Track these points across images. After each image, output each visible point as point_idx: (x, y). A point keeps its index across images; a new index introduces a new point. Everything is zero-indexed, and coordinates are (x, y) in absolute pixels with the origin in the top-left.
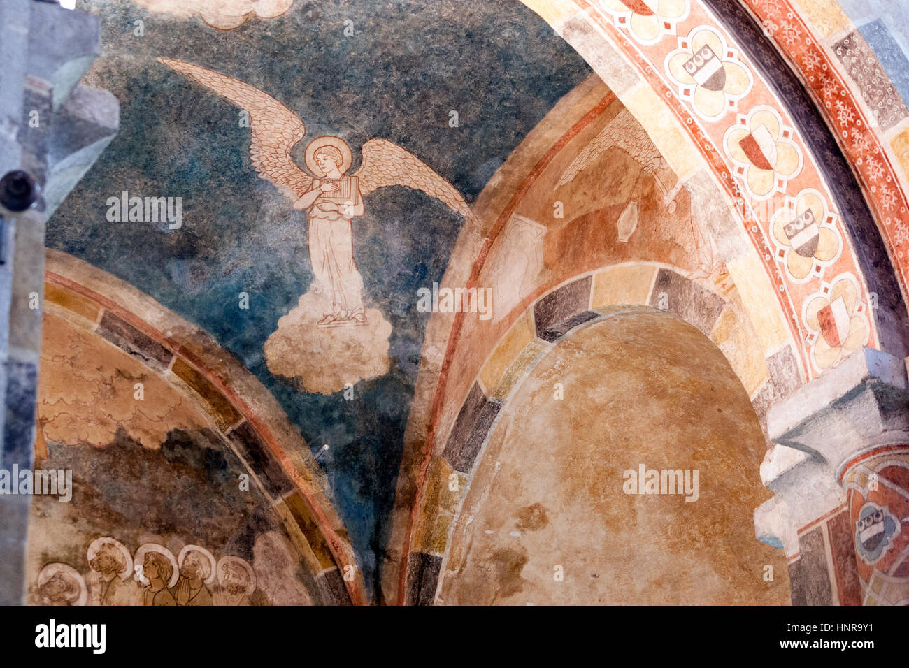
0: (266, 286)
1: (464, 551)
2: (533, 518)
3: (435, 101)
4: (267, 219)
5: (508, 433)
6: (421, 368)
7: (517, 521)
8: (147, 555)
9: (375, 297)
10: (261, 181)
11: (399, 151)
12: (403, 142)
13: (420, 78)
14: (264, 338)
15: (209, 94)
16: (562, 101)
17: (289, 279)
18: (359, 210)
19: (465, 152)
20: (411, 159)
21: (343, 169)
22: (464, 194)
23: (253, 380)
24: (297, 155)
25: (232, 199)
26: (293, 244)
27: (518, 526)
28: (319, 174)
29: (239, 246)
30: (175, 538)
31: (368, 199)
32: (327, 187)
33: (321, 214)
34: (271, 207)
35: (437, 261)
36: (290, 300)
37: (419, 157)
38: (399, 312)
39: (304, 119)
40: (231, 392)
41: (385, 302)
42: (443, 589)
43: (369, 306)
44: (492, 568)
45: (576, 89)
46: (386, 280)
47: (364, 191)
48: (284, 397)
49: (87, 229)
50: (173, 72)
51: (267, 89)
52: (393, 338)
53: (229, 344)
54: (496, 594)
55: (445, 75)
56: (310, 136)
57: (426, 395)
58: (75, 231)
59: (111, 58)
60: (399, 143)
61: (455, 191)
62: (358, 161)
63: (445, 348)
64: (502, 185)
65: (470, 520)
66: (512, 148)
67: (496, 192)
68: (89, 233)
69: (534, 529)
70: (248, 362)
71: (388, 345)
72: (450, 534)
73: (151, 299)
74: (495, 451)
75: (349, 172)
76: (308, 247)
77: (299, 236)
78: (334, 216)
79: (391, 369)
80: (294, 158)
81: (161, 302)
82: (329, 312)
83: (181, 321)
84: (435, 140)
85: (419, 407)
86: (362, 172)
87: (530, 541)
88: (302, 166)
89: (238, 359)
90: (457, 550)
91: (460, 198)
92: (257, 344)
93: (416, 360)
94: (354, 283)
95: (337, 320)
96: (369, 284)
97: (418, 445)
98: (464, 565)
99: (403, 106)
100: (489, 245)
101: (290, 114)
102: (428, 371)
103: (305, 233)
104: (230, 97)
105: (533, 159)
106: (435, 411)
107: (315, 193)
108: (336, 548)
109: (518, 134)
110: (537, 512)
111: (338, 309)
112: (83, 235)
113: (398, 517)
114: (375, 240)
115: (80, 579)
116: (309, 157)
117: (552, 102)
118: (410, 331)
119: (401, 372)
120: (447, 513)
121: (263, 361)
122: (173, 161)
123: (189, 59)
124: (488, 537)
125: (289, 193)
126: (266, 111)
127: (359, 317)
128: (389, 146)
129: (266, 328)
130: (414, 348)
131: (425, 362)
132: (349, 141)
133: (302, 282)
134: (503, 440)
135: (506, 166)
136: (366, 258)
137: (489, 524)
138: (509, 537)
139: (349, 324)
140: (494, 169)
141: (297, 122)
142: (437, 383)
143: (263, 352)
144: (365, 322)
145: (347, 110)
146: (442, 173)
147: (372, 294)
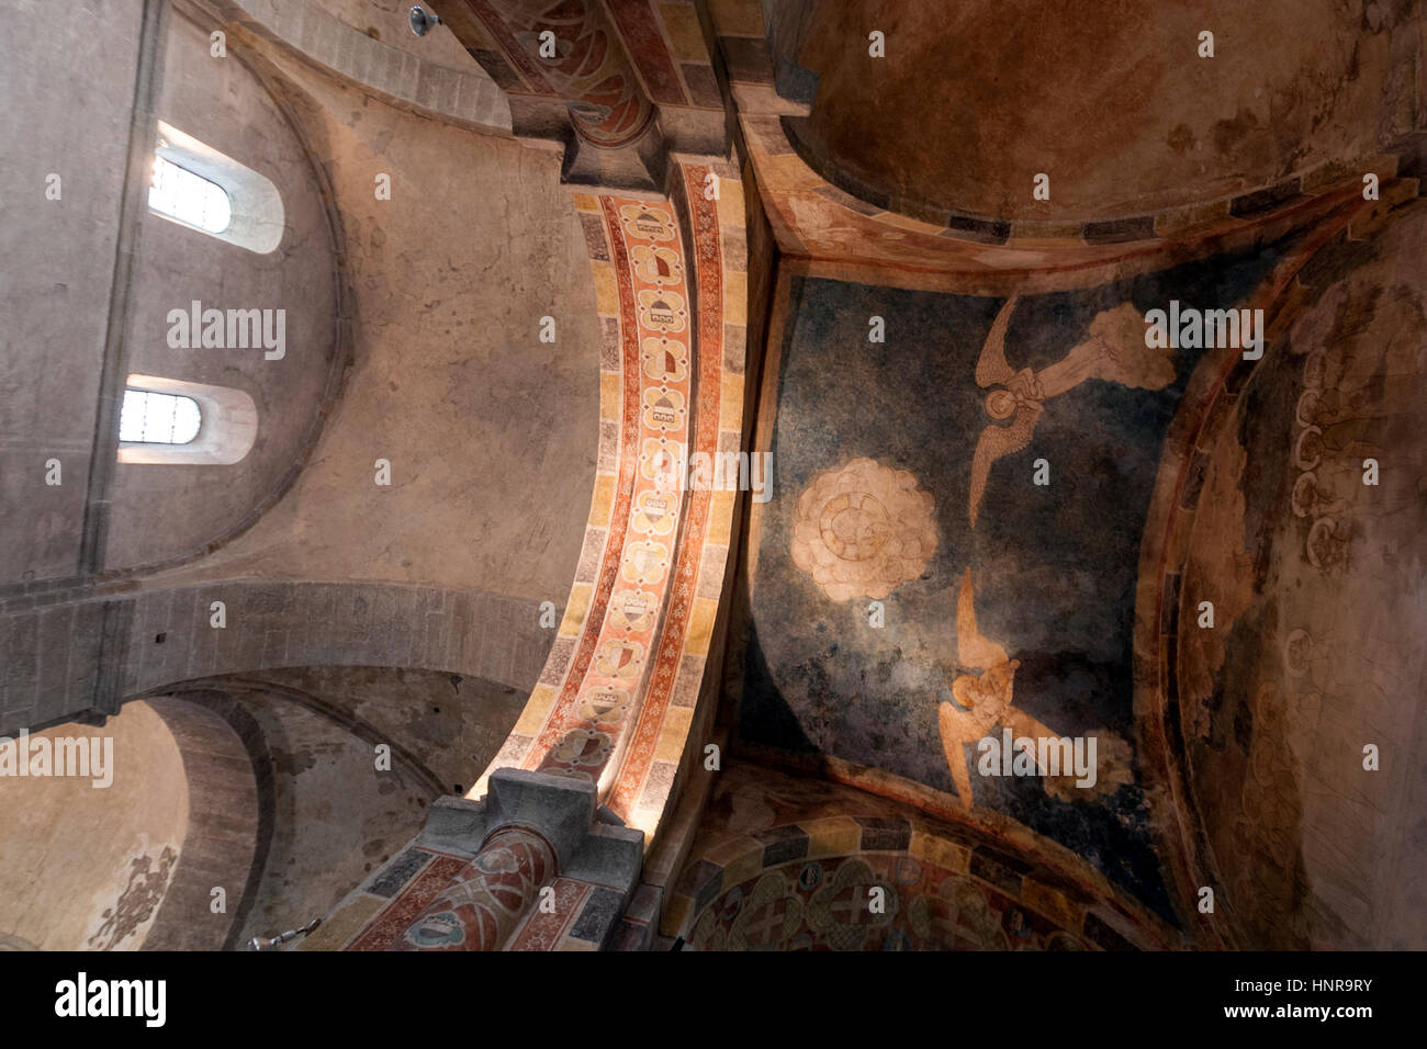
0: (1110, 406)
1: (1224, 182)
2: (1181, 139)
3: (939, 359)
4: (1059, 424)
5: (1111, 204)
6: (1121, 278)
7: (1187, 150)
8: (1303, 459)
9: (1081, 334)
10: (1034, 438)
11: (981, 363)
12: (973, 365)
13: (926, 375)
14: (1152, 393)
15: (988, 490)
16: (908, 288)
17: (1097, 394)
18: (1028, 371)
19: (969, 323)
20: (984, 354)
21: (1003, 393)
22: (1000, 307)
23: (1191, 387)
24: (1007, 424)
25: (1055, 450)
26: (1070, 401)
27: (1192, 148)
28: (1013, 406)
29: (1087, 435)
30: (1293, 433)
31: (1018, 368)
32: (1020, 397)
33: (1041, 393)
34: (1050, 425)
35: (1050, 302)
36: (1113, 387)
37: (981, 349)
38: (1088, 312)
39: (982, 430)
40: (1210, 399)
41: (1083, 325)
42: (1258, 184)
43: (1089, 335)
44: (1235, 147)
45: (893, 286)
46: (1069, 331)
47: (1013, 374)
48: (1190, 362)
49: (1115, 534)
50: (979, 516)
51: (971, 458)
52: (1106, 309)
53: (1171, 413)
54: (1257, 130)
55: (918, 363)
56: (991, 420)
57: (1138, 265)
58: (1120, 541)
59: (980, 555)
60: (975, 367)
61: (1000, 314)
62: (996, 386)
63: (1104, 267)
64: (984, 287)
65: (1196, 192)
66: (955, 296)
67: (993, 288)
68: (1118, 532)
69: (1190, 133)
70: (1177, 395)
71: (1112, 310)
72: (1209, 203)
73: (1158, 476)
74: (1128, 206)
75: (1004, 388)
76: (1068, 392)
77: (1062, 400)
78: (1039, 385)
79: (1127, 300)
80: (1010, 425)
81: (1157, 469)
82: (1108, 359)
83: (1167, 451)
84: (967, 345)
85: (1146, 266)
86: (1001, 381)
87: (1202, 129)
88: (1013, 417)
89: (1178, 404)
90: (1225, 189)
91: (1004, 309)
92: (1160, 396)
93: (1117, 284)
94: (1077, 353)
95: (1110, 351)
96: (1075, 342)
97: (1173, 254)
98: (1236, 175)
99: (949, 375)
100: (1033, 271)
101: (981, 439)
102: (1122, 271)
103: (1059, 397)
104: (985, 476)
105: (958, 280)
106: (1147, 253)
107: (1027, 402)
108: (1286, 279)
109: (944, 298)
110: (1175, 139)
111: (1102, 354)
112: (1121, 536)
113: (1229, 245)
114: (1044, 352)
115: (1317, 524)
116: (1005, 416)
117: (910, 293)
118: (1098, 298)
119: (1127, 292)
120: (1193, 216)
121: (1170, 386)
122: (1042, 495)
123: (966, 510)
124: (1207, 169)
125: (1036, 417)
126: (986, 453)
127: (1100, 338)
128: (978, 372)
129: (1141, 395)
130: (1109, 290)
131: (1117, 276)
132: (983, 397)
133: (1094, 384)
134: (1116, 206)
135: (970, 293)
136: (1058, 352)
137: (1196, 173)
138: (1203, 149)
139: (1108, 342)
140: (975, 299)
141: (985, 432)
142: (1128, 261)
143: (1164, 389)
144: (1101, 333)
145: (964, 408)
146: (988, 330)
147: (1080, 337)
